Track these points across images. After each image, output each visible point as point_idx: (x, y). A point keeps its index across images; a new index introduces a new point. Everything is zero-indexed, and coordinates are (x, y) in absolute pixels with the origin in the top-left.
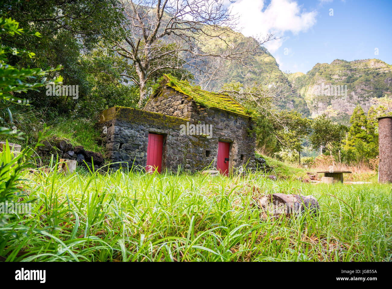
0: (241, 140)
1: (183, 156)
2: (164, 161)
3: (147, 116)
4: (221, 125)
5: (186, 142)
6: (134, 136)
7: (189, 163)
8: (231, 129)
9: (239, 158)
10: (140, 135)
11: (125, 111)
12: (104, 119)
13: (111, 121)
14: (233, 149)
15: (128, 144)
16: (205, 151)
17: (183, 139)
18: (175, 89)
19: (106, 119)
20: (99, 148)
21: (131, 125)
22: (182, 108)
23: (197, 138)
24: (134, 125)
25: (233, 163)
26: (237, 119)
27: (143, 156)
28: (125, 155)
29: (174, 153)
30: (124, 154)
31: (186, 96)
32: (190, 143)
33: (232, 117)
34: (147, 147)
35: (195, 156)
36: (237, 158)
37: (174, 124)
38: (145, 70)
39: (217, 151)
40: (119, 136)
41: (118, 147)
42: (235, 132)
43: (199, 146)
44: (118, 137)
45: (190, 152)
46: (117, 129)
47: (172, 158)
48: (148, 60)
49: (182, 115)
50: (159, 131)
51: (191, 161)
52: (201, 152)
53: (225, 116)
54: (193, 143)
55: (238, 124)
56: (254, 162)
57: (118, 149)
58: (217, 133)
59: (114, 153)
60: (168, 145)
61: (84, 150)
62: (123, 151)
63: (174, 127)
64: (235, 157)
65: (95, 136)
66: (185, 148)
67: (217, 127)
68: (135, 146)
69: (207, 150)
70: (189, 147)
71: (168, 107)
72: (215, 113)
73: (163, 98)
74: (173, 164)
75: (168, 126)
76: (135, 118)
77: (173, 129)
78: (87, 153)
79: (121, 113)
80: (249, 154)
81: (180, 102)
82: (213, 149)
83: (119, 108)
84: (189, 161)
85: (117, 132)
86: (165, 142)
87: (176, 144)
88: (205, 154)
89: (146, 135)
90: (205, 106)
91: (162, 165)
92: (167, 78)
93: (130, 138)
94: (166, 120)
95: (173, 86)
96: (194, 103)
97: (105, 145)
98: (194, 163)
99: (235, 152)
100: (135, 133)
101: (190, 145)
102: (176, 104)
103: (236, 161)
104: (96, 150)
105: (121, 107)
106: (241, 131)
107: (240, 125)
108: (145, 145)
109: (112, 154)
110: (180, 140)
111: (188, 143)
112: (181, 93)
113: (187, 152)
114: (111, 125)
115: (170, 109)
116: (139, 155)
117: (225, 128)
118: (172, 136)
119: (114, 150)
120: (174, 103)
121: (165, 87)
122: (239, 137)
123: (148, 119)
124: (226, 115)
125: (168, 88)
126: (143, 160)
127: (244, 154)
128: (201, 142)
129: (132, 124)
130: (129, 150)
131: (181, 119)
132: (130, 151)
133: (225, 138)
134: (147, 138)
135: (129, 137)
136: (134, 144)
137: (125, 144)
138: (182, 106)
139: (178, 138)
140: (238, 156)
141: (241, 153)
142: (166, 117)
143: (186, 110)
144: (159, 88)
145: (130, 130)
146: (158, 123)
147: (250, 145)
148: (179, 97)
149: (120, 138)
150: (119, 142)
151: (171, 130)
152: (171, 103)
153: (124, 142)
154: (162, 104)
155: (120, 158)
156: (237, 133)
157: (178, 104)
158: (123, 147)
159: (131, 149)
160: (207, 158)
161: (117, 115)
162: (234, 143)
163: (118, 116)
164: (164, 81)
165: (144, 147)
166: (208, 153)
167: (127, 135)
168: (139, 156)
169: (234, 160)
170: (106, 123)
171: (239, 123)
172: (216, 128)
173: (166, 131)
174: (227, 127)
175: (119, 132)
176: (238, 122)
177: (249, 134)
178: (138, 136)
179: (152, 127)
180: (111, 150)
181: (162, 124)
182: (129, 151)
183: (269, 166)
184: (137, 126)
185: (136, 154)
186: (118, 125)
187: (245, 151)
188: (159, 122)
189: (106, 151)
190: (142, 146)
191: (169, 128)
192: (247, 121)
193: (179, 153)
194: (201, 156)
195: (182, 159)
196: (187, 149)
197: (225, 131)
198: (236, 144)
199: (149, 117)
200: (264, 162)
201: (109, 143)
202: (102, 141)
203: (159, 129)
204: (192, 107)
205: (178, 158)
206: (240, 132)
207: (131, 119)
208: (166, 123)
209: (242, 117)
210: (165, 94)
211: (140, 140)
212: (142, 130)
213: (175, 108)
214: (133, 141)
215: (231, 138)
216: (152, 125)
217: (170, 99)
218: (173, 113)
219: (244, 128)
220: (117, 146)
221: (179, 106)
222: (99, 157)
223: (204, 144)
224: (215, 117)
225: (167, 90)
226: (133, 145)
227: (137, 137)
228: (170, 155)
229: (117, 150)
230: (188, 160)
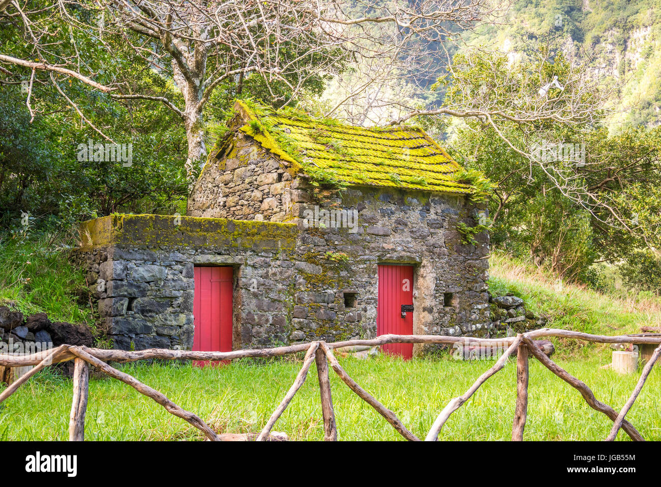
0: (444, 255)
1: (284, 312)
2: (237, 327)
3: (188, 228)
4: (384, 225)
5: (288, 277)
6: (160, 279)
7: (301, 329)
8: (412, 232)
9: (441, 304)
10: (174, 274)
11: (135, 225)
12: (90, 242)
13: (105, 249)
14: (421, 280)
15: (146, 299)
16: (342, 295)
17: (281, 273)
18: (261, 143)
19: (95, 244)
20: (83, 313)
21: (151, 255)
22: (280, 191)
23: (317, 265)
24: (157, 253)
25: (424, 317)
26: (428, 204)
27: (184, 321)
28: (140, 324)
29: (260, 307)
30: (138, 321)
31: (286, 163)
32: (301, 280)
33: (415, 200)
34: (192, 301)
35: (316, 310)
36: (433, 304)
37: (256, 238)
38: (197, 76)
39: (376, 291)
40: (125, 282)
41: (125, 307)
42: (423, 238)
43: (324, 284)
44: (123, 285)
45: (300, 300)
46: (120, 267)
47: (257, 320)
48: (201, 49)
49: (281, 210)
50: (219, 259)
51: (306, 321)
52: (332, 299)
53: (393, 199)
54: (308, 279)
55: (432, 216)
56: (485, 309)
57: (124, 312)
58: (373, 245)
59: (117, 323)
60: (243, 291)
61: (49, 321)
62: (137, 315)
63: (255, 245)
64: (428, 303)
65: (72, 282)
66: (289, 292)
67: (372, 232)
68: (164, 301)
69: (347, 291)
70: (299, 288)
71: (248, 186)
72: (363, 197)
73: (238, 163)
74: (258, 333)
75: (242, 244)
76: (158, 236)
77: (254, 251)
78: (56, 327)
79: (126, 231)
80: (470, 289)
81: (275, 176)
82: (364, 287)
83: (120, 219)
84: (300, 322)
85: (119, 275)
86: (238, 283)
87: (263, 285)
88: (342, 301)
89: (188, 273)
90: (333, 185)
91: (233, 339)
92: (244, 111)
93: (152, 284)
94: (236, 233)
95: (257, 133)
96: (305, 180)
97: (95, 302)
98: (314, 325)
99: (428, 288)
100: (161, 272)
101: (300, 284)
102: (267, 181)
103: (430, 310)
104: (77, 316)
105: (123, 215)
106: (441, 232)
107: (440, 218)
108: (187, 297)
109: (113, 325)
110: (274, 274)
111: (295, 281)
112: (275, 154)
113: (294, 301)
114: (106, 259)
115: (253, 194)
116: (175, 320)
117: (395, 230)
118: (254, 267)
119: (116, 316)
120: (263, 176)
121: (240, 136)
122: (437, 250)
123: (189, 237)
124: (396, 196)
125: (248, 138)
126: (184, 332)
127: (453, 291)
128: (330, 274)
129: (153, 252)
130: (150, 311)
131: (274, 225)
132: (153, 314)
133: (395, 255)
134: (192, 280)
135: (148, 283)
136: (161, 298)
137: (139, 299)
138: (279, 186)
139: (268, 272)
140: (436, 297)
141: (445, 290)
142: (234, 225)
143: (287, 198)
144: (228, 136)
145: (149, 266)
146: (216, 241)
147: (470, 267)
148: (271, 162)
149: (126, 288)
150: (125, 296)
151: (249, 253)
152: (254, 178)
153: (137, 294)
154: (235, 178)
155: (130, 331)
156: (431, 240)
157: (270, 181)
158: (136, 307)
159: (154, 308)
160: (347, 310)
161: (117, 237)
162: (424, 266)
163: (119, 238)
164: (238, 120)
165: (185, 302)
166: (349, 299)
167: (143, 278)
168: (174, 323)
169: (424, 309)
170: (95, 253)
171: (436, 213)
172: (369, 234)
173: (237, 259)
174: (401, 227)
175: (124, 275)
176: (432, 211)
177: (465, 237)
178: (170, 277)
179: (203, 253)
180: (110, 316)
181: (227, 242)
182: (150, 314)
183: (536, 314)
184: (165, 256)
185: (166, 320)
186: (121, 257)
187: (456, 282)
188: (216, 238)
189: (99, 317)
190: (180, 300)
191: (245, 250)
192: (460, 203)
193: (273, 307)
194: (332, 309)
195: (282, 321)
196: (293, 295)
197: (396, 238)
198: (429, 268)
199: (191, 231)
200: (517, 307)
201: (104, 299)
202: (90, 294)
203: (219, 254)
204: (301, 189)
205: (271, 318)
206: (440, 236)
207: (151, 241)
208: (235, 240)
209: (442, 197)
210: (241, 152)
211: (174, 286)
212: (177, 262)
213: (265, 191)
214: (159, 290)
215: (414, 255)
216: (200, 248)
217: (253, 166)
218: (261, 202)
219: (450, 224)
220: (122, 305)
221: (272, 186)
222: (83, 334)
223: (339, 277)
224: (365, 208)
225: (244, 144)
226: (158, 299)
227: (166, 280)
228: (250, 313)
229: (123, 315)
230: (296, 320)
